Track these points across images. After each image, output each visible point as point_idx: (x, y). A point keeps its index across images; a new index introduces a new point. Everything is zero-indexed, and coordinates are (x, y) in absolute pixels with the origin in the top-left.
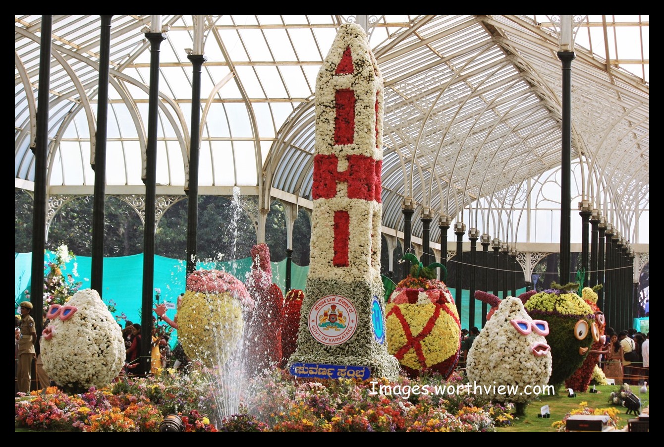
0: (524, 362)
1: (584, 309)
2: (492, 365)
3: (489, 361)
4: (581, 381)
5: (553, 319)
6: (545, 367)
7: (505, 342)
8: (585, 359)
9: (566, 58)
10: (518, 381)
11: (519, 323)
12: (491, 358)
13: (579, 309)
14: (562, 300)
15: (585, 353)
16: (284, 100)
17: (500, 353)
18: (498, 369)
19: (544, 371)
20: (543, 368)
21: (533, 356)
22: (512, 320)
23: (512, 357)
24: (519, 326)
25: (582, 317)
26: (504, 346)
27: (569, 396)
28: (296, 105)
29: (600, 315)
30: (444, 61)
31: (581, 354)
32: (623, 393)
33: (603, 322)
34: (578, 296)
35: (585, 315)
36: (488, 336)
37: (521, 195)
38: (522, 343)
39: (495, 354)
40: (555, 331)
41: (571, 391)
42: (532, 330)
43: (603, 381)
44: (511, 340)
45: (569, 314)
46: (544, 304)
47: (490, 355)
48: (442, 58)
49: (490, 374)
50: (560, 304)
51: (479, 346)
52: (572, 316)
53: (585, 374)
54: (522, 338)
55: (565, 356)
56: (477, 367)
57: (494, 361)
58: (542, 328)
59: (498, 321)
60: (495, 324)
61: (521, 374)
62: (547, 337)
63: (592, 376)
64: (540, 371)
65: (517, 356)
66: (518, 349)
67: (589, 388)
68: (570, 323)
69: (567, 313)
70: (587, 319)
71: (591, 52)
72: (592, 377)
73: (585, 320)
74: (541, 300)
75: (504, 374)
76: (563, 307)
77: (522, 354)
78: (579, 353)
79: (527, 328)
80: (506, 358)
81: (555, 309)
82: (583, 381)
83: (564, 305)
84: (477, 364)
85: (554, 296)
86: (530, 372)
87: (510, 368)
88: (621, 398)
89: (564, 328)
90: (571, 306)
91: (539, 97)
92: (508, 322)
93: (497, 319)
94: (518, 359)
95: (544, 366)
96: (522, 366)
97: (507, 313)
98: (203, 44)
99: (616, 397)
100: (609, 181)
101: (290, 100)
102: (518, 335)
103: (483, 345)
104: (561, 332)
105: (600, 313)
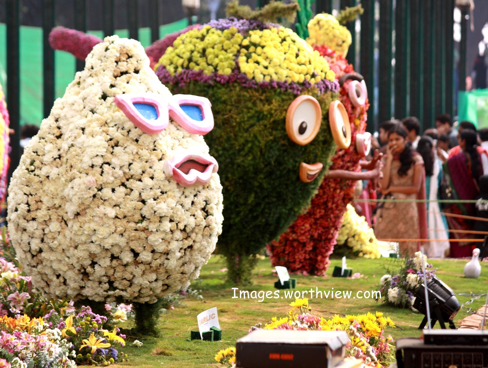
0: (150, 202)
1: (311, 69)
2: (71, 209)
3: (63, 198)
4: (309, 248)
5: (233, 93)
6: (206, 212)
7: (103, 151)
8: (316, 192)
10: (138, 249)
11: (136, 104)
12: (68, 191)
13: (297, 67)
14: (256, 45)
15: (314, 179)
17: (90, 178)
18: (87, 219)
19: (204, 223)
20: (200, 214)
21: (174, 185)
22: (120, 97)
23: (122, 189)
24: (136, 112)
25: (305, 86)
26: (99, 161)
27: (278, 285)
29: (355, 82)
31: (305, 180)
32: (412, 277)
33: (362, 101)
34: (294, 36)
35: (313, 81)
36: (59, 137)
38: (145, 153)
39: (77, 181)
40: (239, 124)
41: (283, 274)
42: (171, 120)
43: (367, 247)
44: (117, 145)
45: (272, 81)
46: (210, 57)
47: (65, 185)
49: (67, 232)
50: (248, 57)
51: (37, 163)
52: (279, 85)
53: (321, 230)
54: (146, 140)
55: (265, 185)
56: (33, 215)
57: (75, 200)
58: (196, 113)
59: (84, 99)
60: (76, 107)
61: (145, 230)
62: (209, 138)
63: (337, 236)
64: (192, 222)
65: (133, 184)
66: (137, 168)
67: (330, 264)
68: (275, 104)
69: (268, 79)
70: (317, 92)
72: (339, 237)
73: (313, 95)
74: (200, 46)
75: (103, 232)
76: (258, 63)
77: (146, 179)
78: (298, 178)
79: (157, 116)
80: (107, 192)
81: (237, 68)
82: (315, 248)
83: (260, 59)
84: (33, 207)
85: (233, 35)
86: (167, 226)
87: (116, 217)
88: (407, 289)
89: (260, 116)
90: (276, 61)
92: (110, 100)
93: (83, 93)
94: (135, 194)
95: (203, 209)
96: (146, 211)
97: (108, 79)
99: (394, 286)
102: (135, 133)
103: (47, 158)
104: (252, 126)
105: (353, 78)
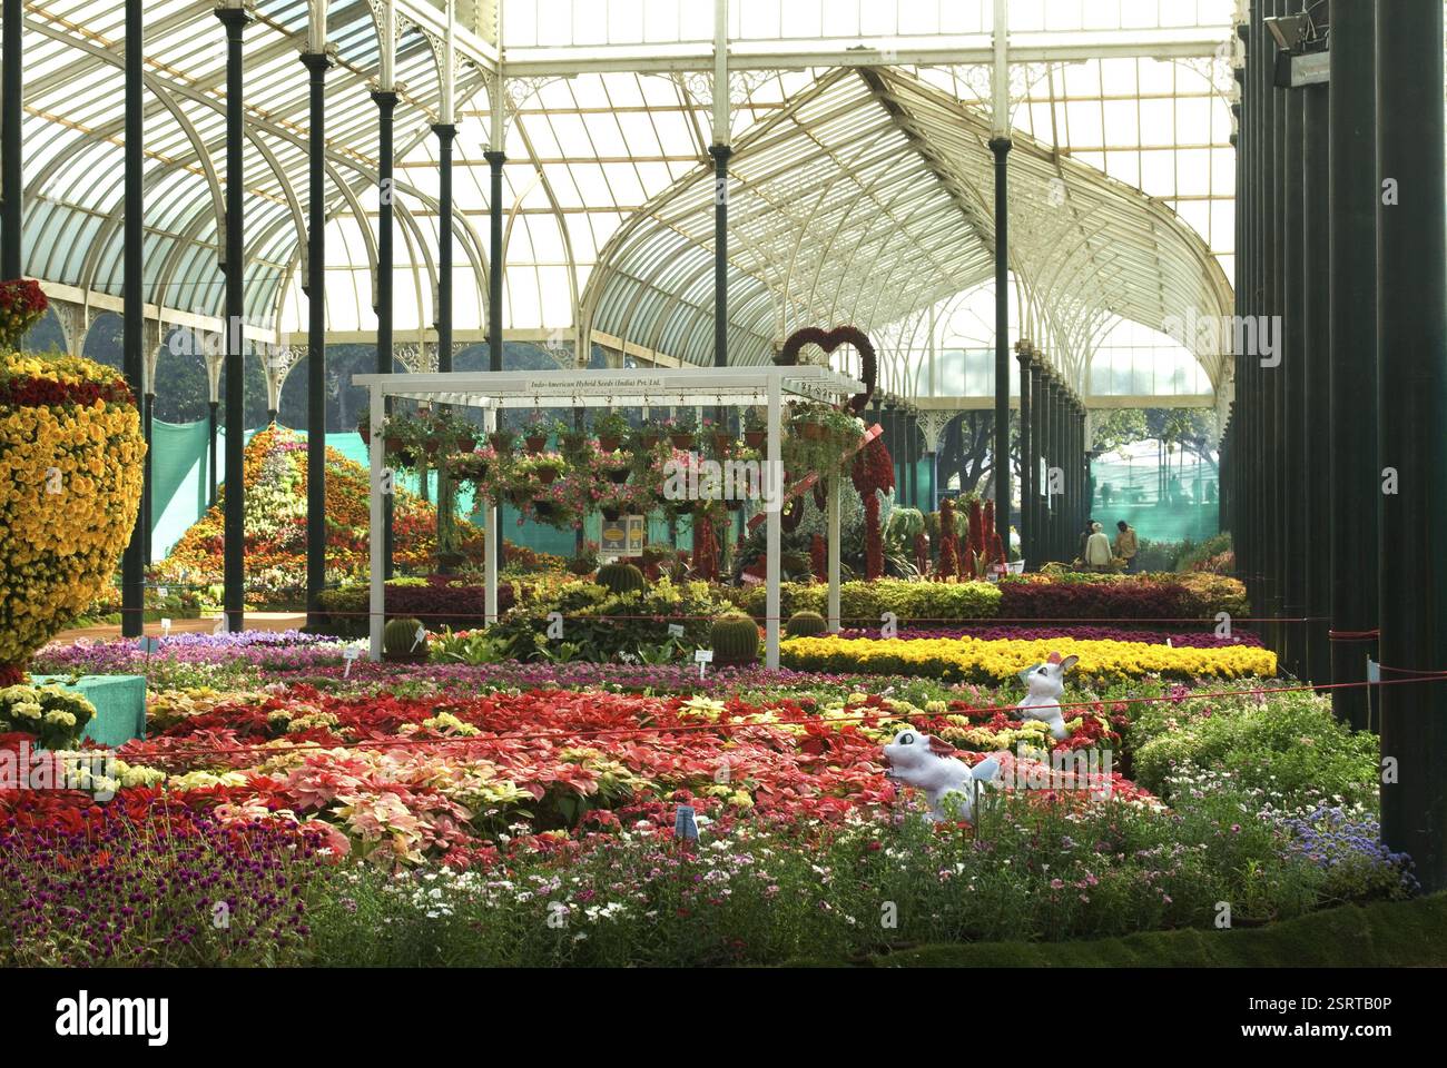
9: (1000, 148)
16: (608, 210)
28: (625, 215)
30: (826, 152)
37: (923, 330)
48: (824, 147)
71: (1032, 137)
91: (951, 193)
98: (504, 138)
100: (1053, 316)
101: (617, 209)
